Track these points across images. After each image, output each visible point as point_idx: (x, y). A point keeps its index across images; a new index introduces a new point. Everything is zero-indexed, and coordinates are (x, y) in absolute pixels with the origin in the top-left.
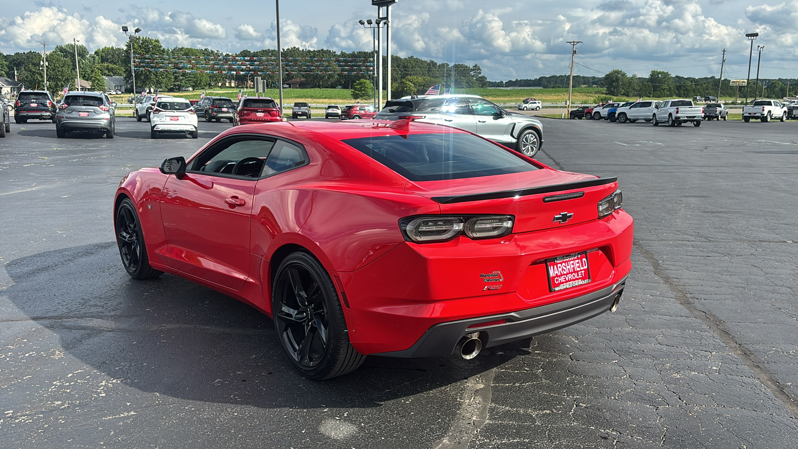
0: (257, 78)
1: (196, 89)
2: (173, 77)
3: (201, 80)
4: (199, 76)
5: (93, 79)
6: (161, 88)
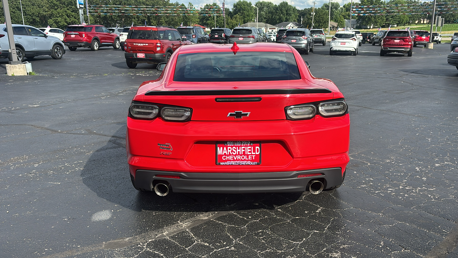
0: (438, 18)
1: (399, 26)
2: (385, 19)
3: (403, 20)
4: (402, 17)
5: (339, 21)
6: (377, 25)
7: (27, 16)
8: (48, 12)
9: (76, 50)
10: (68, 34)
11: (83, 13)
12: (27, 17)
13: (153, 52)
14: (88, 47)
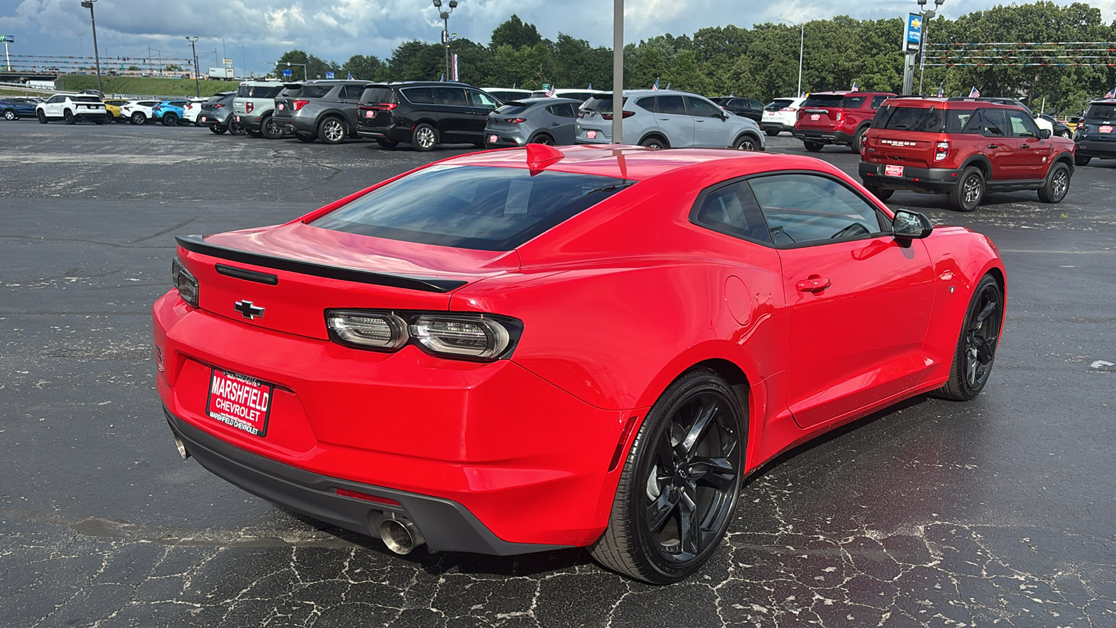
7: (809, 71)
8: (855, 60)
9: (821, 150)
10: (807, 113)
11: (912, 63)
12: (808, 74)
13: (925, 164)
14: (846, 145)
